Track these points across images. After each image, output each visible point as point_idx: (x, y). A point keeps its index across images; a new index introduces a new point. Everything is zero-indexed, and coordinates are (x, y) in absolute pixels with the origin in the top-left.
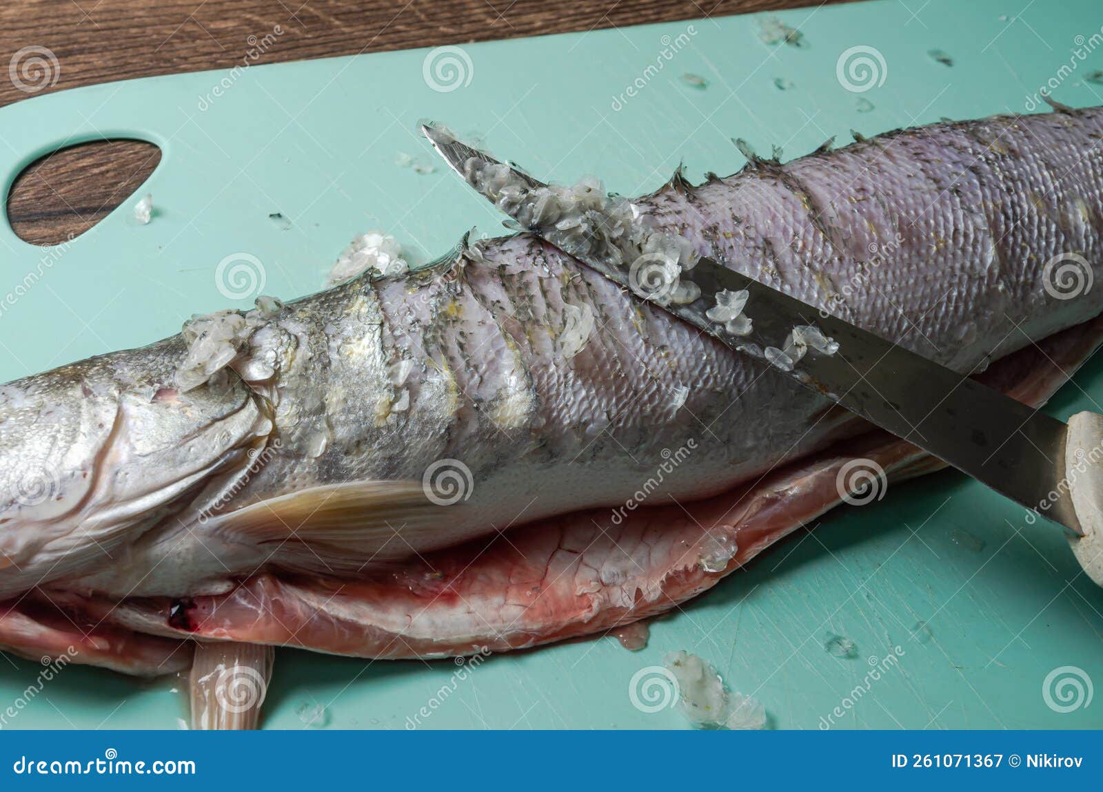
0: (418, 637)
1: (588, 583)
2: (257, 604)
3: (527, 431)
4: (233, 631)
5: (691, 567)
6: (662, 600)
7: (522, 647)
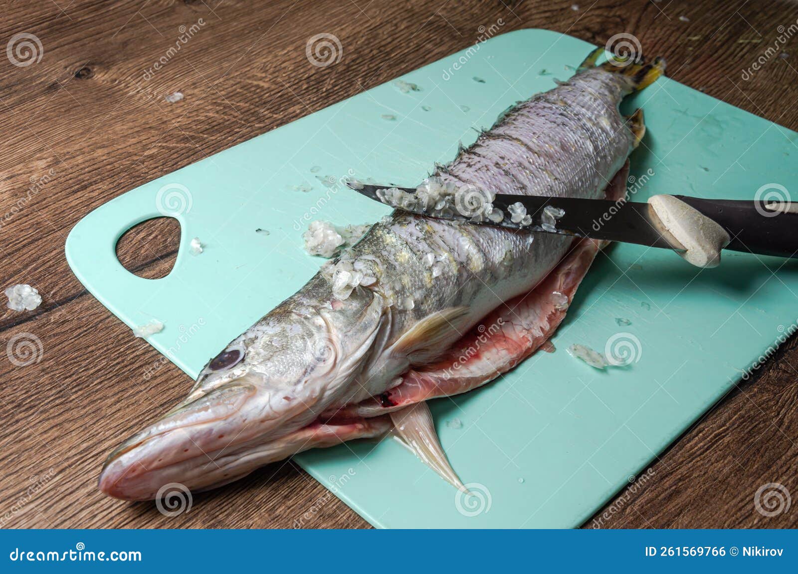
0: (477, 376)
1: (521, 332)
2: (417, 383)
3: (485, 270)
4: (413, 398)
5: (554, 311)
6: (551, 329)
7: (513, 366)
